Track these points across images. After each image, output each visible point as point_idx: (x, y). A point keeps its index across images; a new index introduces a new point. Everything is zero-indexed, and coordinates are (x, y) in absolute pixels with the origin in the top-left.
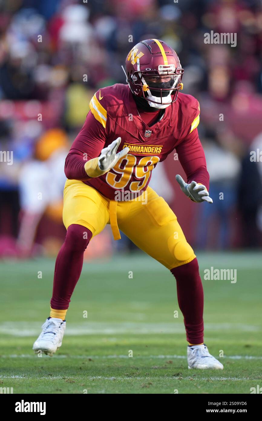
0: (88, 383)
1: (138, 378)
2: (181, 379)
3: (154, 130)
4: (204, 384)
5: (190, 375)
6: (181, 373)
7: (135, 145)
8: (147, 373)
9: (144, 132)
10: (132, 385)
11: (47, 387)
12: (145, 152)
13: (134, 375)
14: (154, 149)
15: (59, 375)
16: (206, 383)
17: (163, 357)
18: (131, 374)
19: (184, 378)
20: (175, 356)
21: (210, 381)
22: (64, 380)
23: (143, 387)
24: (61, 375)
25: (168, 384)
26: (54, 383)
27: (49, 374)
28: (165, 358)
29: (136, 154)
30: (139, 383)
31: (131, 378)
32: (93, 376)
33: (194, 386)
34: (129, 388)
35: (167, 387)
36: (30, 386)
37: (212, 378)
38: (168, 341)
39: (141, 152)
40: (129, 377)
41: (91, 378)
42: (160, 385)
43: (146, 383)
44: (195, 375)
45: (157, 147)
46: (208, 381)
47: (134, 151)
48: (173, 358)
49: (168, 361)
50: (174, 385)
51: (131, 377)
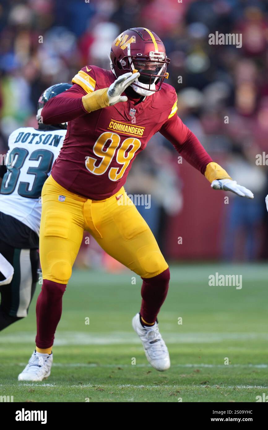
0: (118, 392)
1: (166, 387)
2: (208, 387)
3: (138, 110)
4: (231, 392)
5: (217, 383)
6: (208, 382)
7: (120, 123)
8: (175, 381)
9: (129, 110)
10: (161, 393)
11: (78, 395)
12: (129, 133)
13: (163, 384)
14: (137, 130)
15: (89, 384)
16: (233, 392)
17: (190, 365)
18: (159, 383)
19: (211, 386)
20: (202, 365)
21: (236, 390)
22: (94, 388)
23: (171, 395)
24: (91, 384)
25: (195, 392)
26: (84, 391)
27: (80, 383)
28: (193, 367)
29: (121, 133)
30: (167, 392)
31: (159, 387)
32: (122, 385)
33: (221, 394)
34: (158, 396)
35: (194, 395)
36: (61, 395)
37: (238, 387)
38: (196, 351)
39: (125, 131)
40: (157, 385)
41: (120, 387)
42: (188, 393)
43: (174, 392)
44: (222, 384)
45: (140, 128)
46: (234, 389)
47: (119, 130)
48: (201, 367)
49: (196, 369)
50: (201, 393)
51: (159, 385)
